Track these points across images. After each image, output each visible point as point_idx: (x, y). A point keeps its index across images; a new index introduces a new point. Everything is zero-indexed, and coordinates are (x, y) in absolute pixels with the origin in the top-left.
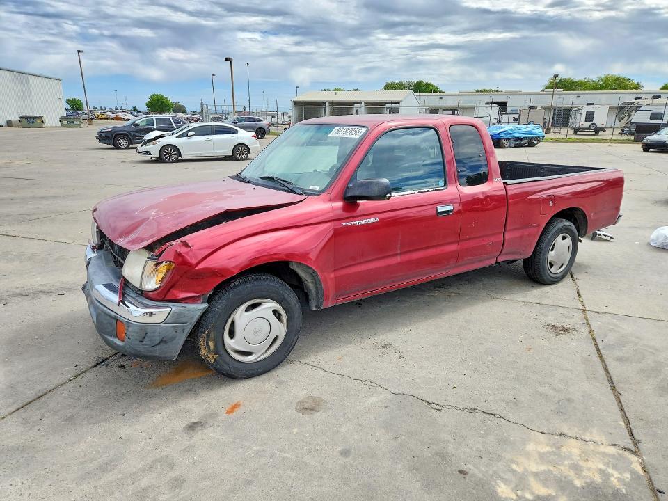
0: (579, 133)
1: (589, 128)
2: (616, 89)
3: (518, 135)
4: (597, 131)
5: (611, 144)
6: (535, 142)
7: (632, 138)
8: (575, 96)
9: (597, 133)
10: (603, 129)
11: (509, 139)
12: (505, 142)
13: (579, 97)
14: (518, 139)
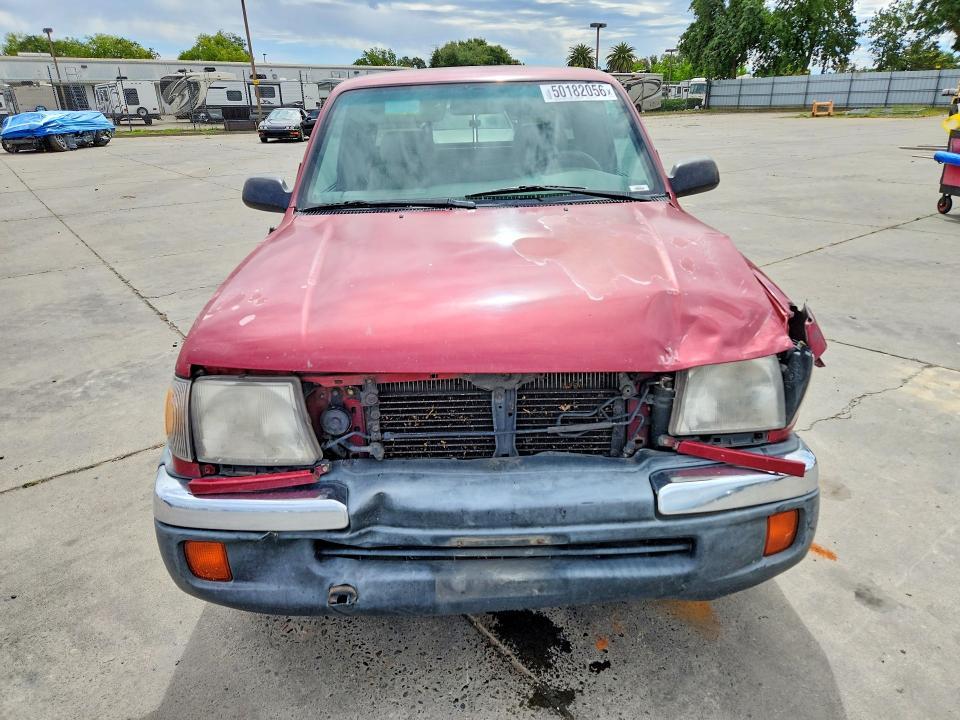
0: (122, 122)
1: (138, 115)
2: (121, 57)
3: (76, 128)
4: (148, 119)
5: (208, 136)
6: (105, 137)
7: (222, 127)
8: (78, 66)
9: (148, 123)
10: (157, 117)
11: (63, 135)
12: (60, 141)
13: (85, 67)
14: (77, 134)
